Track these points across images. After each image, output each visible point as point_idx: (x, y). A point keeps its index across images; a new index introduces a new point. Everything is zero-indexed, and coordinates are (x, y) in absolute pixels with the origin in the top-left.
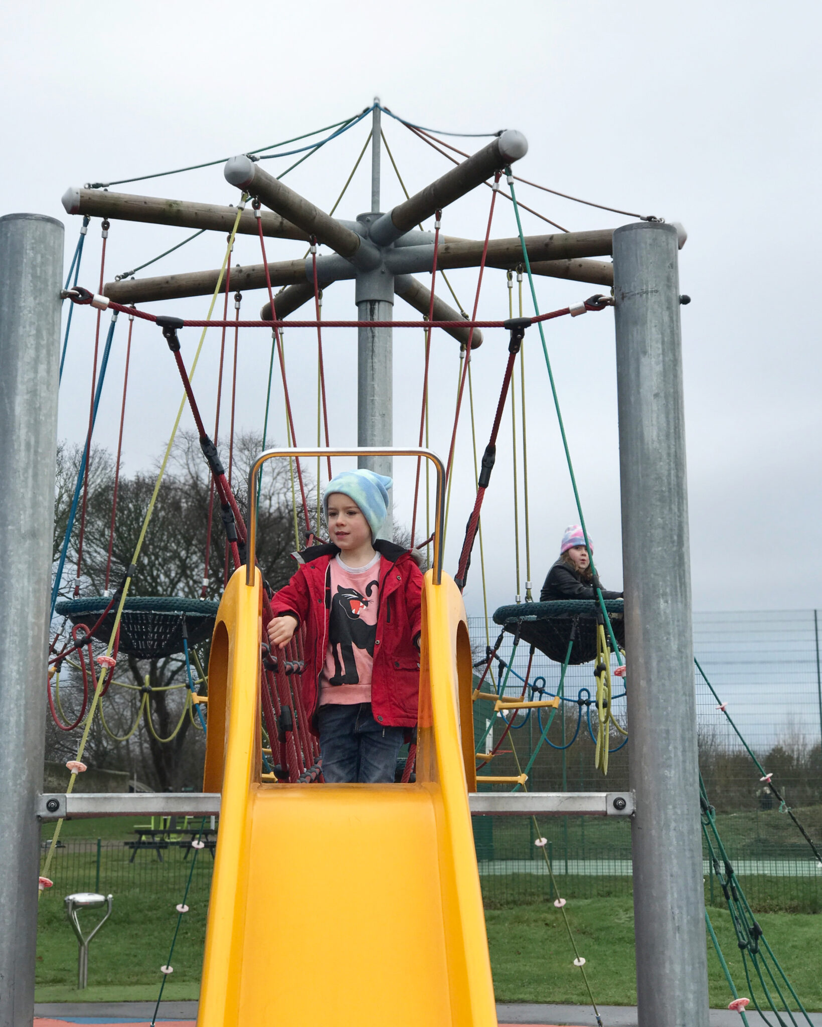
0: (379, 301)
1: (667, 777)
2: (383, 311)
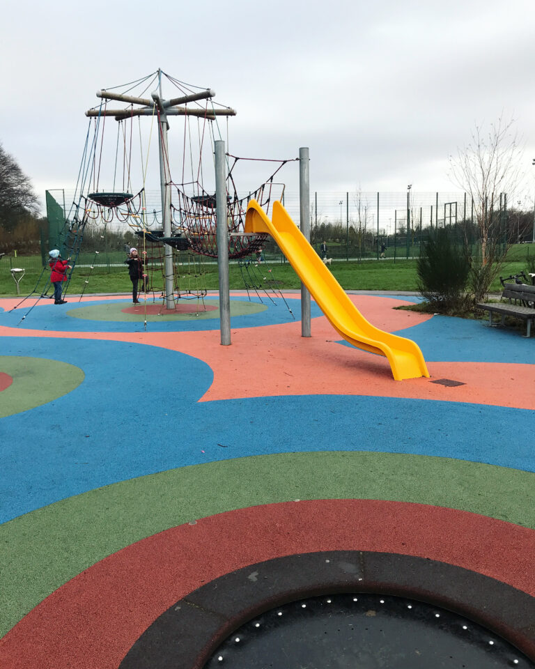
0: (164, 123)
2: (165, 125)
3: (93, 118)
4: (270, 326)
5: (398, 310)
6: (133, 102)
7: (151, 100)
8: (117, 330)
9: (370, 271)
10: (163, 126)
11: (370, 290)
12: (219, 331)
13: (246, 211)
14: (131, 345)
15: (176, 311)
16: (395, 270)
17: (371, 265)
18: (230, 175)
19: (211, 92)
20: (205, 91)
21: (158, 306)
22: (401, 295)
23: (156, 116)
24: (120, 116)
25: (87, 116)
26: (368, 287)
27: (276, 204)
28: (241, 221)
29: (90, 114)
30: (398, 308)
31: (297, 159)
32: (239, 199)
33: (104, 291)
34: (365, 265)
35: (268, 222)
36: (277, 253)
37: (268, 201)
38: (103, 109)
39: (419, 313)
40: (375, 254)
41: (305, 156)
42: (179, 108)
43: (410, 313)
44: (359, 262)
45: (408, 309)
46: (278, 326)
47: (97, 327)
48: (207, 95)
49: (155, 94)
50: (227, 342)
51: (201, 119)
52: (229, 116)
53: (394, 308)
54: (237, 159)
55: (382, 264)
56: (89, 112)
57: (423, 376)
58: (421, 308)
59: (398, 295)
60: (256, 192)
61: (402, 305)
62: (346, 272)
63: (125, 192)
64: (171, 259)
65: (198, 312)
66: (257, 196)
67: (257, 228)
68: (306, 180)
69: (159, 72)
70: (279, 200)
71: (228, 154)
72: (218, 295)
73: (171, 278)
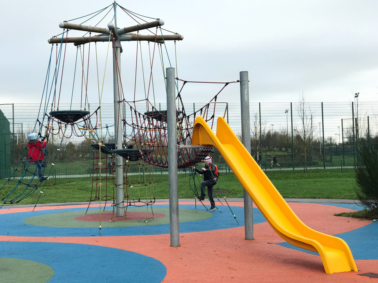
0: (118, 47)
2: (119, 49)
3: (55, 44)
4: (216, 231)
5: (339, 217)
6: (90, 30)
7: (107, 28)
8: (74, 234)
9: (316, 180)
10: (117, 50)
11: (314, 198)
12: (169, 235)
13: (192, 125)
14: (90, 247)
15: (126, 218)
16: (341, 179)
17: (317, 174)
18: (179, 95)
19: (161, 21)
20: (155, 20)
21: (109, 214)
22: (344, 203)
23: (112, 42)
24: (78, 42)
25: (50, 43)
26: (313, 196)
27: (220, 120)
28: (188, 135)
29: (52, 41)
30: (339, 215)
31: (238, 81)
32: (187, 115)
33: (53, 201)
34: (311, 175)
35: (213, 136)
36: (221, 163)
37: (213, 117)
38: (65, 37)
39: (359, 220)
40: (322, 163)
41: (245, 79)
42: (132, 34)
43: (350, 219)
44: (305, 171)
45: (348, 216)
46: (223, 230)
47: (55, 232)
48: (157, 24)
49: (111, 24)
50: (176, 244)
51: (152, 43)
52: (177, 41)
53: (335, 215)
54: (185, 82)
55: (329, 173)
56: (51, 39)
57: (352, 270)
58: (360, 215)
59: (341, 203)
60: (201, 110)
61: (343, 212)
62: (292, 181)
63: (83, 109)
64: (122, 170)
65: (147, 219)
66: (203, 112)
67: (202, 141)
68: (246, 99)
69: (115, 4)
70: (222, 116)
71: (177, 79)
72: (168, 203)
73: (122, 187)
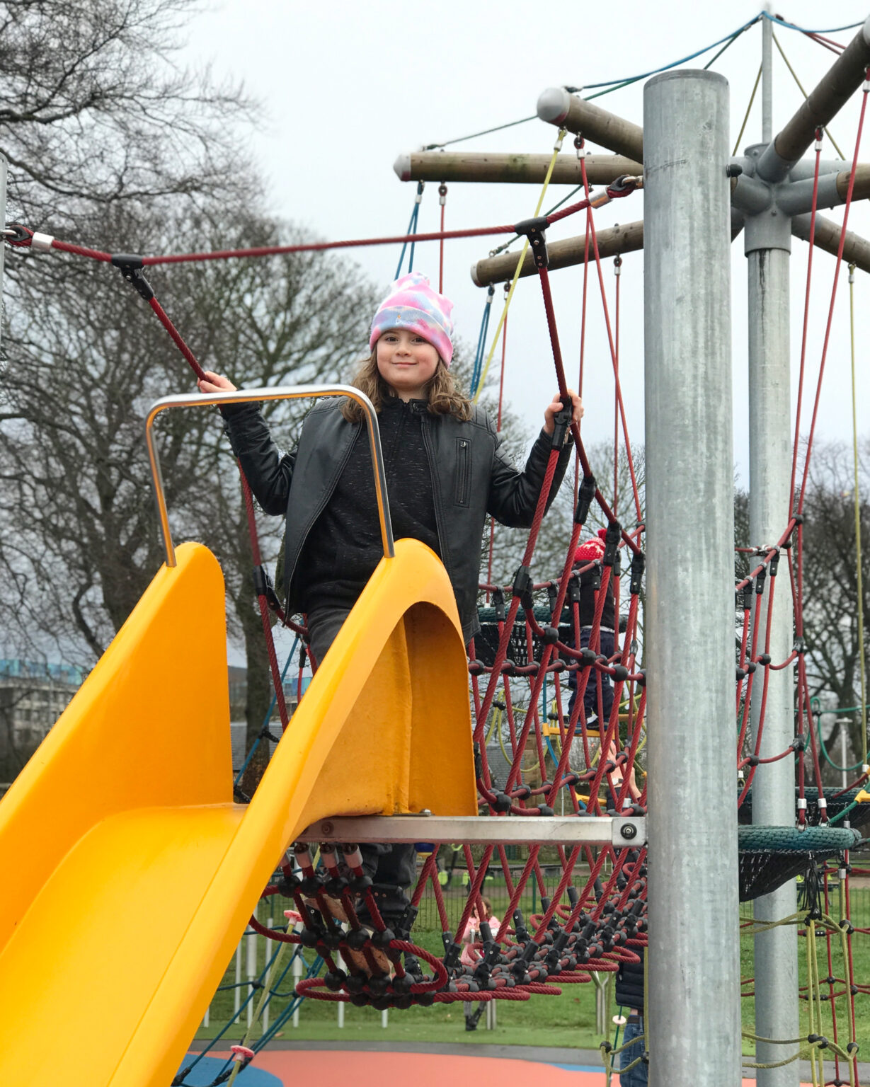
1: (680, 798)
